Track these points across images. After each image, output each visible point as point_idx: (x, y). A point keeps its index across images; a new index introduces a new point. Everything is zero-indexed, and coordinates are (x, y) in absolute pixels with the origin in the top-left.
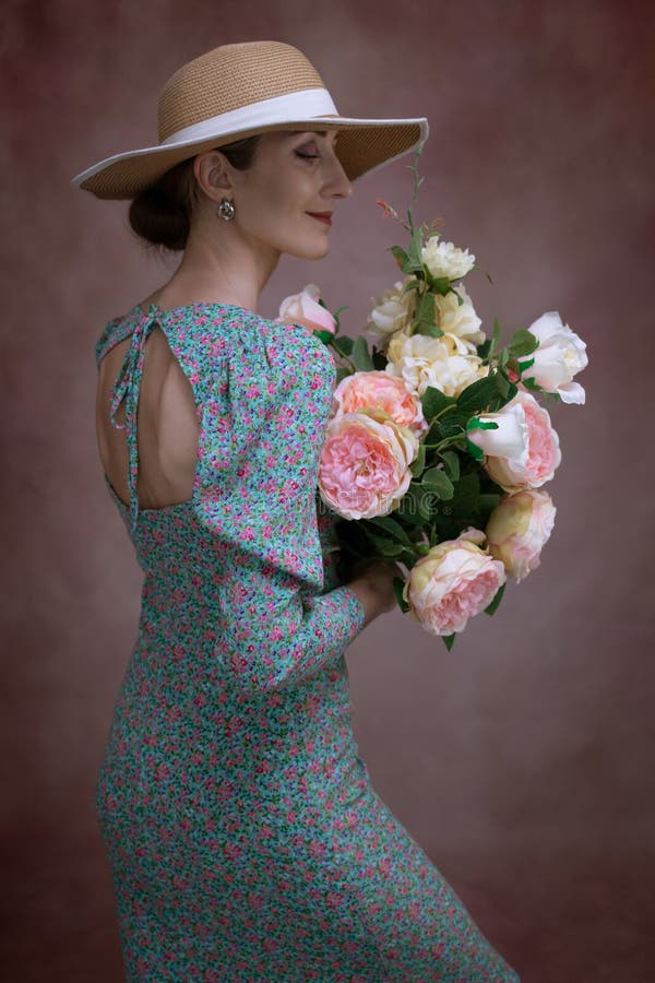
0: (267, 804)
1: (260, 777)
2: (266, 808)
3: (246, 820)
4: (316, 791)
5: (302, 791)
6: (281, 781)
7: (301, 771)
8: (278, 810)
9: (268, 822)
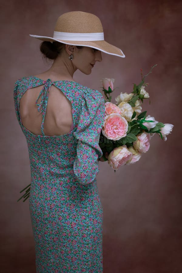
0: (84, 209)
1: (82, 201)
2: (83, 210)
3: (78, 214)
4: (96, 205)
5: (92, 205)
6: (88, 203)
7: (92, 200)
8: (87, 211)
9: (84, 214)
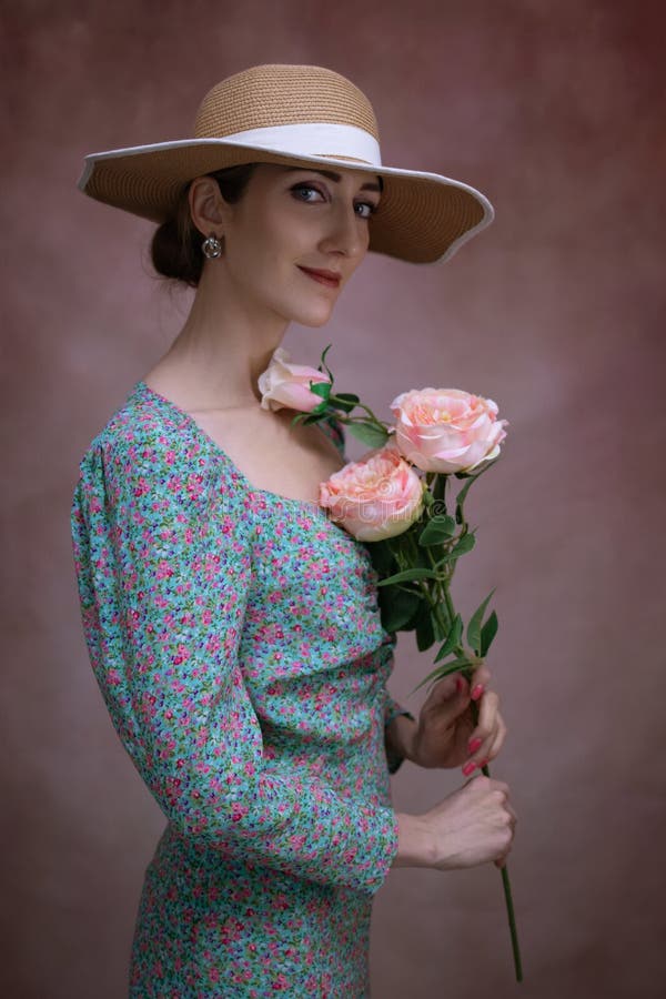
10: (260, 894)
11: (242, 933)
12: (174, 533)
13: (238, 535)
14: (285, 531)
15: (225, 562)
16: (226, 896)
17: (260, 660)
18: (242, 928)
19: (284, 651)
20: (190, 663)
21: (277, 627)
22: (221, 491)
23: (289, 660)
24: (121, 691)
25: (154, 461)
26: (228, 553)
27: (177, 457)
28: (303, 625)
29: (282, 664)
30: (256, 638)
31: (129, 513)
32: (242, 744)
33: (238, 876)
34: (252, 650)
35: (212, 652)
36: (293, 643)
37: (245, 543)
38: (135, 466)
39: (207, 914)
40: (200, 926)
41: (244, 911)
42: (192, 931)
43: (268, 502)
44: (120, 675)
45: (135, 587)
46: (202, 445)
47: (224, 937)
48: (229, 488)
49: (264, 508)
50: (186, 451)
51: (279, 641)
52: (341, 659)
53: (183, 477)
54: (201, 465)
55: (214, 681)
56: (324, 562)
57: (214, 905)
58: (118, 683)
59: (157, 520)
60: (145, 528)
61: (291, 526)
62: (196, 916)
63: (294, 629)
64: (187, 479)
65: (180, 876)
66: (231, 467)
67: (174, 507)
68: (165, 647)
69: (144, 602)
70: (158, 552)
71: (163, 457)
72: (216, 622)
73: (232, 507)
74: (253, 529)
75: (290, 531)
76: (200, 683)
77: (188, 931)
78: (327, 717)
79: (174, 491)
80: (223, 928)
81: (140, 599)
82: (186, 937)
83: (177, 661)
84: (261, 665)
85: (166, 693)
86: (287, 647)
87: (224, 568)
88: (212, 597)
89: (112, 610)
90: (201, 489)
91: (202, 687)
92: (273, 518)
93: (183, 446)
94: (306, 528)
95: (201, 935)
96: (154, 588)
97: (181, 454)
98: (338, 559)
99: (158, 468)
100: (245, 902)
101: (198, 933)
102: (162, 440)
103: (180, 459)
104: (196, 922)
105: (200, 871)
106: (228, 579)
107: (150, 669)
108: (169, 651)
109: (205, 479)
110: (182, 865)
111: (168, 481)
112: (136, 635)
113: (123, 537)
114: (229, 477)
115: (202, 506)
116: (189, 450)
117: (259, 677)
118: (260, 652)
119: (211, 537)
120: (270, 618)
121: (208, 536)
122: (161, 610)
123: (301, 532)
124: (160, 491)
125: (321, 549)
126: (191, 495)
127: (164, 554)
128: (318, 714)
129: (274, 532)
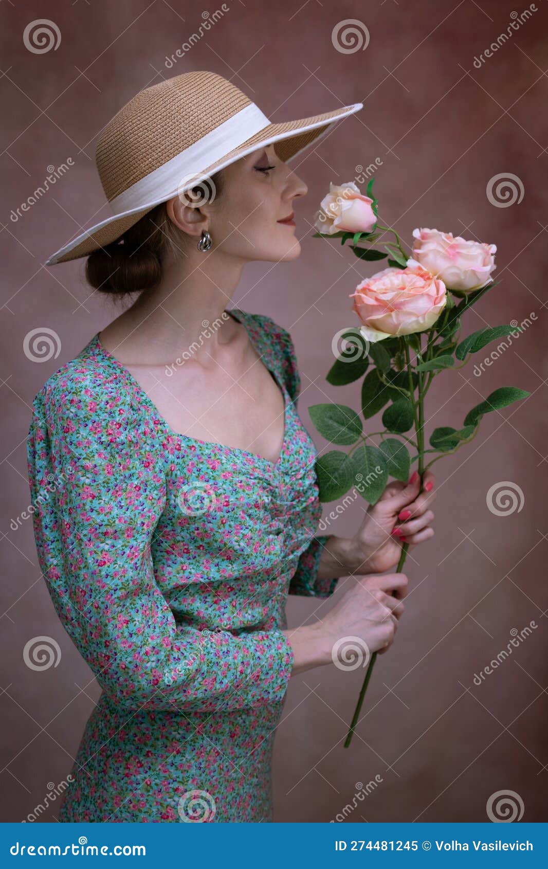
10: (158, 739)
11: (141, 770)
12: (95, 466)
13: (157, 469)
14: (195, 470)
15: (145, 490)
16: (132, 738)
17: (169, 569)
18: (142, 766)
19: (190, 564)
20: (112, 566)
21: (184, 545)
22: (145, 433)
23: (193, 571)
24: (59, 585)
25: (79, 408)
26: (148, 483)
27: (98, 407)
28: (206, 546)
29: (187, 574)
30: (168, 552)
31: (60, 445)
32: (160, 627)
33: (141, 723)
34: (164, 561)
35: (132, 559)
36: (198, 558)
37: (163, 476)
38: (65, 410)
39: (116, 752)
40: (111, 761)
41: (144, 752)
42: (105, 764)
43: (183, 444)
44: (59, 571)
45: (67, 504)
46: (122, 397)
47: (127, 771)
48: (152, 431)
49: (179, 450)
50: (107, 403)
51: (186, 555)
52: (236, 574)
53: (104, 423)
54: (120, 414)
55: (131, 583)
56: (226, 497)
57: (122, 745)
58: (57, 577)
59: (81, 455)
60: (72, 458)
61: (201, 466)
62: (109, 753)
63: (199, 548)
64: (107, 425)
65: (102, 721)
66: (155, 414)
67: (95, 446)
68: (91, 553)
69: (73, 516)
70: (82, 479)
71: (86, 406)
72: (137, 536)
73: (153, 446)
74: (168, 466)
75: (199, 470)
76: (119, 582)
77: (102, 764)
78: (222, 610)
79: (95, 433)
80: (127, 764)
81: (70, 513)
82: (100, 769)
83: (102, 564)
84: (169, 573)
85: (93, 588)
86: (192, 561)
87: (144, 495)
88: (133, 517)
89: (52, 519)
90: (120, 433)
91: (121, 586)
92: (186, 459)
93: (105, 398)
94: (214, 468)
95: (110, 768)
96: (79, 505)
97: (102, 405)
98: (239, 496)
99: (82, 414)
100: (146, 745)
101: (108, 766)
102: (87, 392)
103: (101, 409)
104: (108, 757)
105: (116, 717)
106: (148, 504)
107: (80, 568)
108: (94, 555)
109: (124, 425)
110: (104, 712)
111: (90, 425)
112: (68, 541)
113: (56, 463)
114: (151, 423)
115: (120, 447)
116: (110, 402)
117: (167, 582)
118: (170, 562)
119: (133, 471)
120: (179, 538)
121: (129, 469)
122: (86, 523)
123: (209, 471)
124: (84, 432)
125: (224, 486)
126: (110, 438)
127: (88, 481)
128: (215, 606)
129: (185, 470)
